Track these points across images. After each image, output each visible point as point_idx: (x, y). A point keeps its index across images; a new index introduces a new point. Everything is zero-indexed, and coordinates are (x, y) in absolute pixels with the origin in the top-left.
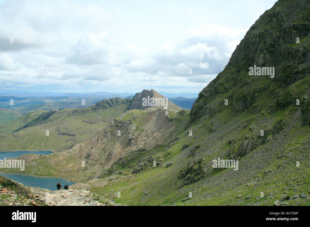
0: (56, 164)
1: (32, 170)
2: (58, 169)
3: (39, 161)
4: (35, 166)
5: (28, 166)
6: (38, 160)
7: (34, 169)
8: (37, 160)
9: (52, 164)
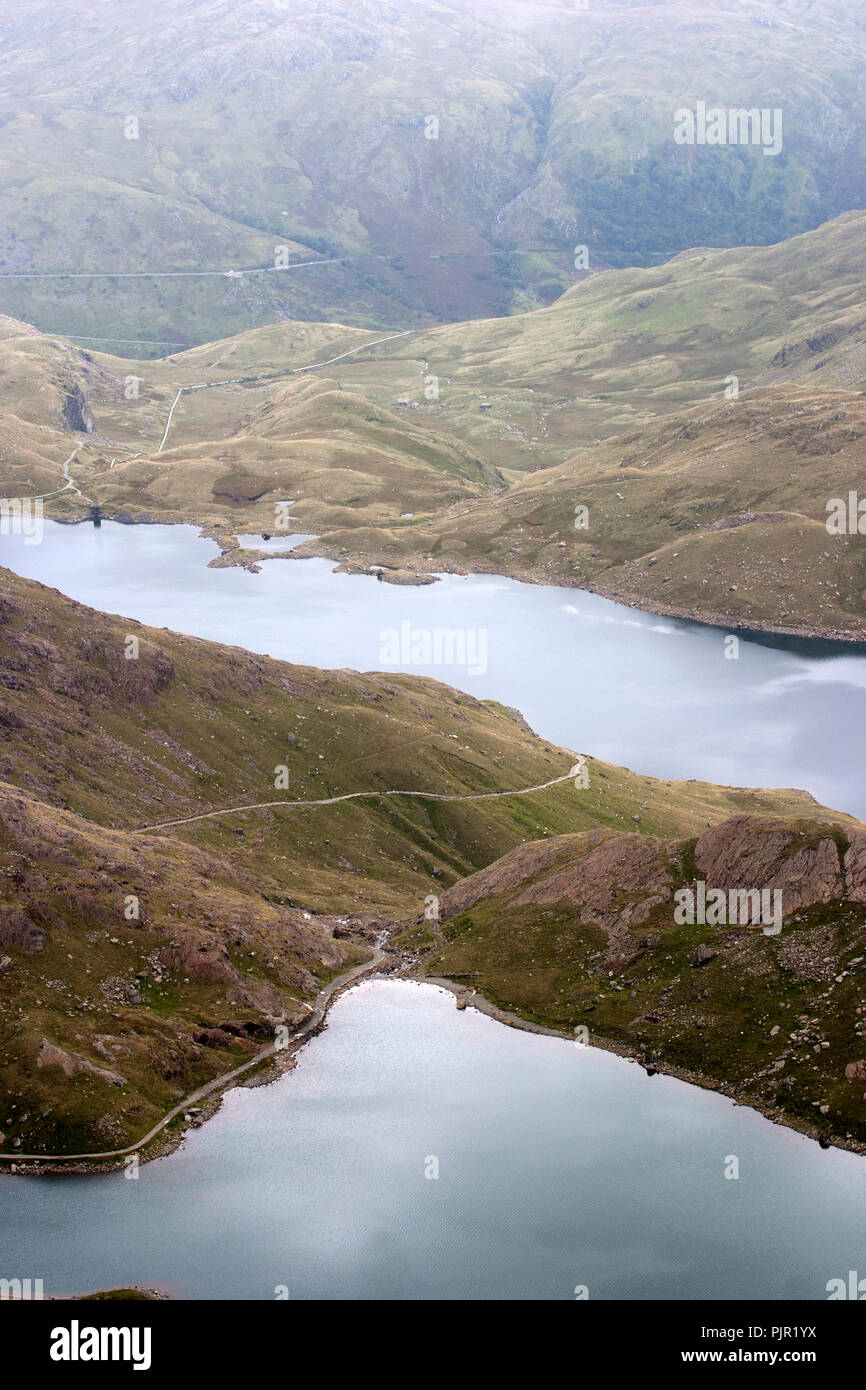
1: (775, 1031)
4: (818, 986)
5: (749, 982)
7: (797, 1026)
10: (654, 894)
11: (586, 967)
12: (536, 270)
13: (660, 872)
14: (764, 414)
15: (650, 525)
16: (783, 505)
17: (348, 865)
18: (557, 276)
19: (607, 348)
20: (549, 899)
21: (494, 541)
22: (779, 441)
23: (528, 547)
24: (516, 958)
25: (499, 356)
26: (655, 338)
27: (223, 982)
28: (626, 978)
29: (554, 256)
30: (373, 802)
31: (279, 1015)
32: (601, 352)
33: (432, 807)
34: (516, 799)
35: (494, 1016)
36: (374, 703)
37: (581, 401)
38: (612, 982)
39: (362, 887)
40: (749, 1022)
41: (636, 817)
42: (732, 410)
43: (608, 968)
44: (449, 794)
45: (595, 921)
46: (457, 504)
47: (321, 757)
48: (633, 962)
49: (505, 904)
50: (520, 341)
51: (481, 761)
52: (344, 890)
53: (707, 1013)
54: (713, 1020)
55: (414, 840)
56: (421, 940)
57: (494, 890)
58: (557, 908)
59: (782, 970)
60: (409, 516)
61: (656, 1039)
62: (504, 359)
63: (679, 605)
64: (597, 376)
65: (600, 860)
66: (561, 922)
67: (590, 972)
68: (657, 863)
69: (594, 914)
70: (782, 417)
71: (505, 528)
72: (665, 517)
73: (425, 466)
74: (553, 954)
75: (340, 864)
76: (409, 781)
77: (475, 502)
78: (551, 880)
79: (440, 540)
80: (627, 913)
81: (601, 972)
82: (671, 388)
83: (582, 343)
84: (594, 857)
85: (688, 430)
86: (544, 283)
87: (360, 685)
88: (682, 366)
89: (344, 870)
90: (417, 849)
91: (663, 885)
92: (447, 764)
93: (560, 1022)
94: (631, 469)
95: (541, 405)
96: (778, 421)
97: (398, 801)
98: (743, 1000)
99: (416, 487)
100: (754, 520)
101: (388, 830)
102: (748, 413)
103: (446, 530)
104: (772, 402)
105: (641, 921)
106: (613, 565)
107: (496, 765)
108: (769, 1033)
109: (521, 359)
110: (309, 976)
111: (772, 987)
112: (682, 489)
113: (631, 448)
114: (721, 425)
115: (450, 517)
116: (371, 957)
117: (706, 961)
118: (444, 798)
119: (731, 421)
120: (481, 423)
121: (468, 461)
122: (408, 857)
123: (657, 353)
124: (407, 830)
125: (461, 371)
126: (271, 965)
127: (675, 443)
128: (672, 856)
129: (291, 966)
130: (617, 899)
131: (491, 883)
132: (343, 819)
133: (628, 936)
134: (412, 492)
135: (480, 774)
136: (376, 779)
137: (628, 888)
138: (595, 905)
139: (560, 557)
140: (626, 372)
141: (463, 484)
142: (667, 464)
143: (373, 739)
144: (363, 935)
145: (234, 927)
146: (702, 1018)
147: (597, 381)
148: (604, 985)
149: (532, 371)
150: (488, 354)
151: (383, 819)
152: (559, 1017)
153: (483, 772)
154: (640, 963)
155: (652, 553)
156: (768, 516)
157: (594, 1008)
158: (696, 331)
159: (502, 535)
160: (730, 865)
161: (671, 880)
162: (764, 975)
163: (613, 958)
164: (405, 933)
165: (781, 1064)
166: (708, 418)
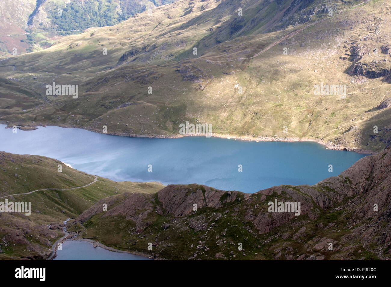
0: (275, 234)
1: (192, 246)
2: (278, 253)
3: (220, 215)
4: (203, 232)
5: (182, 233)
6: (217, 211)
7: (199, 244)
8: (214, 210)
9: (260, 233)
10: (148, 210)
11: (131, 232)
12: (39, 38)
13: (149, 203)
14: (128, 73)
15: (98, 108)
16: (138, 99)
17: (38, 211)
18: (46, 39)
19: (69, 59)
20: (116, 214)
21: (52, 116)
22: (134, 81)
23: (63, 117)
24: (109, 231)
25: (37, 63)
26: (82, 55)
27: (25, 244)
28: (144, 234)
29: (44, 33)
30: (42, 192)
31: (43, 253)
32: (67, 60)
33: (59, 192)
34: (82, 189)
35: (106, 249)
36: (37, 163)
37: (63, 75)
38: (139, 236)
39: (44, 217)
40: (184, 244)
41: (116, 192)
42: (119, 73)
43: (137, 232)
44: (64, 188)
45: (131, 219)
46: (38, 106)
47: (25, 180)
48: (145, 230)
49: (102, 216)
50: (42, 59)
51: (71, 179)
52: (39, 218)
53: (171, 242)
54: (173, 244)
55: (55, 203)
56: (77, 229)
57: (96, 213)
58: (118, 216)
59: (191, 228)
60: (25, 110)
61: (156, 251)
62: (38, 64)
63: (111, 131)
64: (67, 67)
65: (129, 201)
66: (120, 220)
67: (132, 234)
68: (147, 201)
69: (130, 217)
70: (134, 74)
71: (55, 112)
72: (102, 105)
73: (26, 96)
74: (120, 229)
75: (36, 211)
76: (52, 185)
77: (44, 105)
78: (115, 208)
79: (36, 117)
80: (140, 216)
81: (136, 233)
82: (90, 69)
83: (61, 58)
84: (127, 200)
85: (106, 80)
86: (42, 41)
87: (33, 159)
88: (92, 63)
89: (37, 213)
90: (57, 205)
91: (150, 207)
92: (61, 180)
93: (126, 249)
94: (91, 92)
95: (52, 77)
96: (133, 75)
97: (49, 192)
98: (181, 238)
99: (25, 102)
100: (131, 104)
101: (48, 200)
102: (124, 73)
103: (37, 114)
104: (131, 70)
105: (145, 218)
106: (89, 121)
107: (75, 179)
108: (190, 246)
109: (44, 64)
110: (49, 241)
111: (189, 234)
112: (107, 97)
113: (88, 86)
114: (116, 78)
115: (37, 110)
116: (64, 235)
117: (168, 228)
118: (62, 190)
119: (119, 76)
120: (35, 83)
121: (37, 94)
122: (55, 208)
123: (84, 59)
124: (53, 200)
125: (25, 68)
126: (37, 239)
127: (102, 84)
128: (151, 198)
129: (43, 239)
130: (137, 212)
131: (95, 211)
132: (35, 198)
133: (142, 222)
134: (25, 103)
135: (71, 182)
136: (42, 186)
137: (139, 208)
138: (130, 214)
139: (73, 119)
140: (75, 65)
141: (39, 100)
142: (101, 90)
143: (39, 174)
144: (59, 229)
145: (25, 228)
146: (169, 244)
147: (67, 69)
148: (137, 237)
149: (47, 67)
150: (33, 63)
151: (45, 197)
152: (125, 247)
153: (72, 182)
154: (147, 230)
155: (101, 116)
156: (135, 103)
157: (136, 244)
158: (95, 52)
159: (54, 114)
160: (170, 199)
161: (152, 205)
162: (186, 230)
163: (138, 229)
164: (71, 227)
165: (196, 255)
166: (112, 76)
